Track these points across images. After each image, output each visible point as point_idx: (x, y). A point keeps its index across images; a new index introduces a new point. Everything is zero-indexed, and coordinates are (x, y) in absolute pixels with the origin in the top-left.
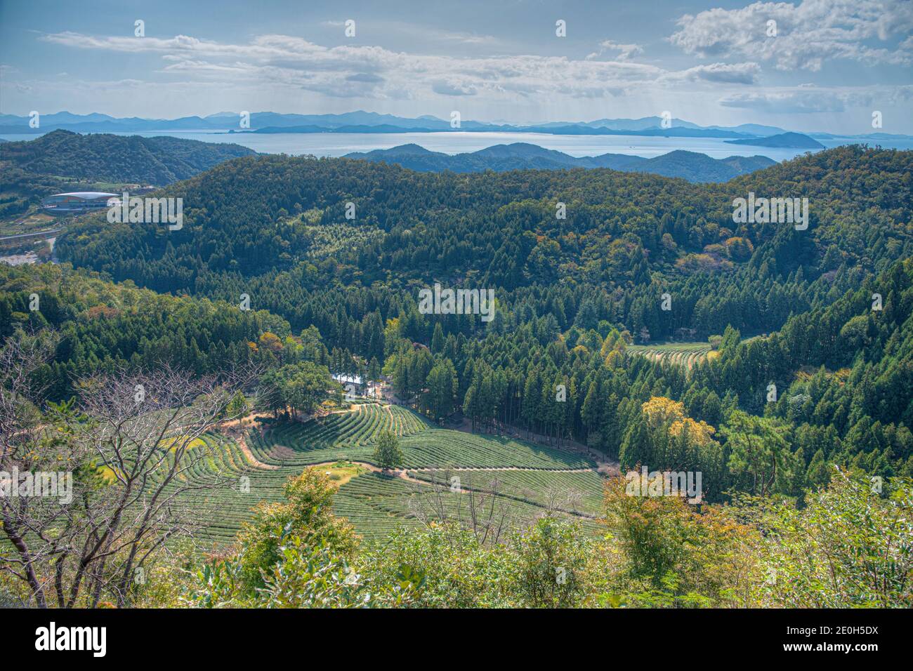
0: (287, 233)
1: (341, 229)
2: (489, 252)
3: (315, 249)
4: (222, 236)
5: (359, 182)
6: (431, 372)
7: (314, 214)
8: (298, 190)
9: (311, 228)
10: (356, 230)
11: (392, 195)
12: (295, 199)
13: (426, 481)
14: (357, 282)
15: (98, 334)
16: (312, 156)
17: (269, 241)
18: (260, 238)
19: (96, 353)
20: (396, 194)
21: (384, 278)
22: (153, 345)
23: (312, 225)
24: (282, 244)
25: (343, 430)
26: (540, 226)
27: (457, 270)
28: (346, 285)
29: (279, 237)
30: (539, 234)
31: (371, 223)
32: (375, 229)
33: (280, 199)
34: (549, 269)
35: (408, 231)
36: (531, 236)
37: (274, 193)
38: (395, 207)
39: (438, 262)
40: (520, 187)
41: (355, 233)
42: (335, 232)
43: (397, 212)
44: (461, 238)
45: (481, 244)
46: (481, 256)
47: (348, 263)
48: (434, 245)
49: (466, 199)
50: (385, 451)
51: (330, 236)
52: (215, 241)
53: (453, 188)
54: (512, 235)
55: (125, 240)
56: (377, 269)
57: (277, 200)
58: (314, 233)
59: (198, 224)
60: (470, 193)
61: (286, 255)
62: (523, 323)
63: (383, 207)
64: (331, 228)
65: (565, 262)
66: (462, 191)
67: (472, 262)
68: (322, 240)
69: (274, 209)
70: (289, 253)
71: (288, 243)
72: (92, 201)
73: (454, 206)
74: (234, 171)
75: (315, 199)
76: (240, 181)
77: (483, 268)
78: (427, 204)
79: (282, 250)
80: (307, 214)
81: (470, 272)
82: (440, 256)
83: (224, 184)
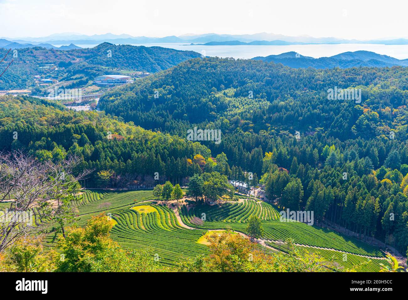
0: (215, 101)
1: (245, 100)
2: (331, 117)
3: (230, 111)
4: (181, 101)
5: (258, 73)
6: (287, 185)
7: (231, 91)
8: (223, 77)
9: (228, 99)
10: (253, 101)
11: (276, 82)
12: (221, 82)
13: (275, 248)
14: (251, 130)
15: (112, 148)
16: (232, 58)
17: (205, 104)
18: (200, 103)
19: (110, 158)
20: (278, 81)
21: (266, 129)
22: (138, 156)
23: (229, 97)
24: (212, 107)
25: (232, 212)
26: (366, 102)
27: (310, 127)
28: (245, 132)
29: (210, 103)
30: (365, 108)
31: (262, 97)
32: (265, 101)
33: (213, 82)
34: (371, 129)
35: (283, 103)
36: (359, 108)
37: (210, 79)
38: (277, 88)
39: (299, 121)
40: (356, 78)
41: (253, 102)
42: (241, 101)
43: (278, 91)
44: (314, 107)
45: (327, 112)
46: (326, 119)
47: (247, 119)
48: (297, 111)
49: (320, 85)
50: (253, 228)
51: (238, 104)
52: (177, 104)
53: (313, 78)
54: (347, 107)
55: (132, 101)
56: (263, 124)
57: (211, 83)
58: (230, 102)
59: (169, 94)
60: (323, 81)
62: (348, 161)
63: (270, 88)
64: (239, 99)
65: (381, 125)
66: (318, 79)
67: (320, 122)
68: (234, 106)
69: (209, 87)
70: (215, 112)
71: (215, 106)
72: (118, 80)
73: (312, 89)
74: (190, 66)
75: (232, 82)
76: (193, 72)
77: (326, 127)
78: (296, 87)
79: (212, 110)
80: (226, 91)
81: (318, 129)
82: (301, 118)
83: (184, 73)
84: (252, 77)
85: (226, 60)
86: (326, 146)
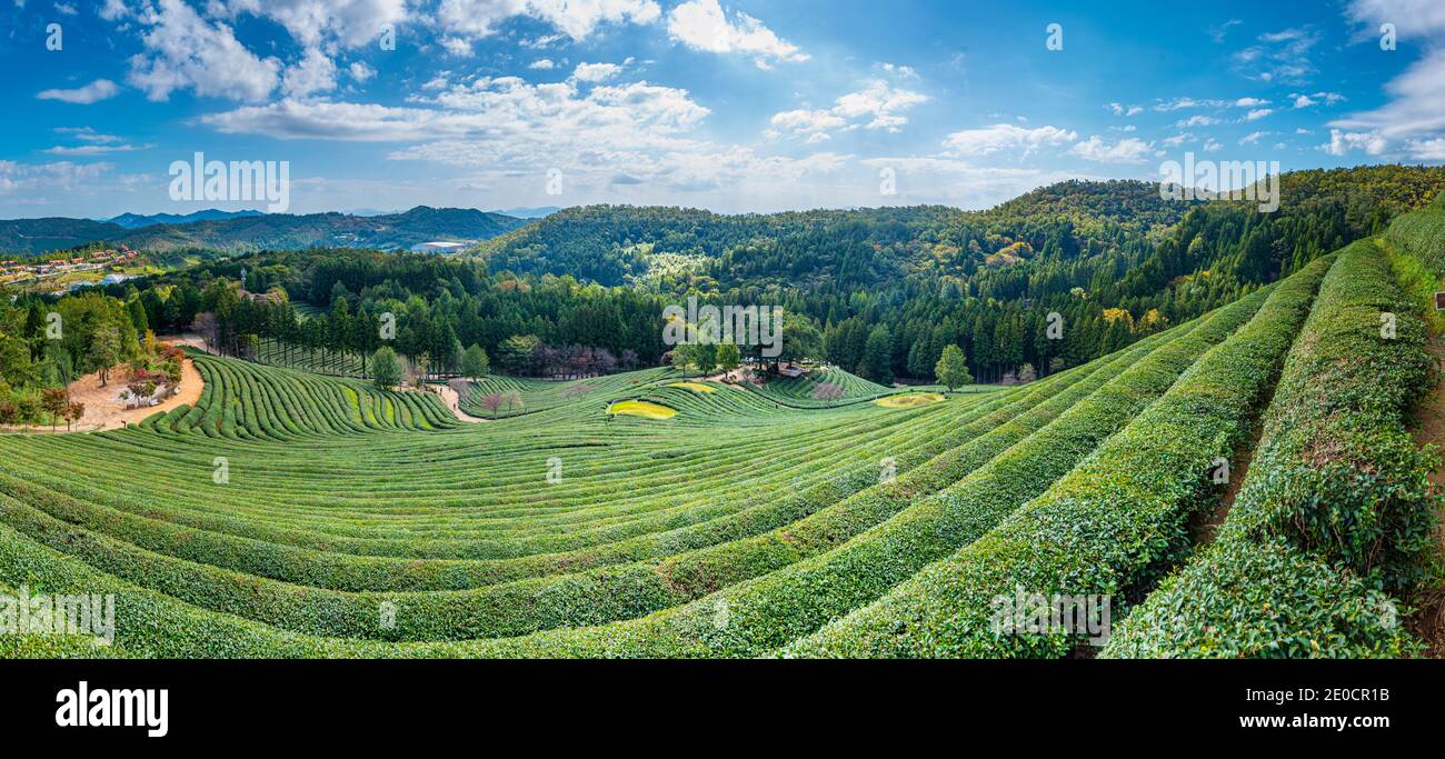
0: (628, 259)
1: (673, 257)
4: (570, 260)
5: (679, 222)
7: (645, 247)
8: (626, 229)
9: (646, 257)
11: (712, 231)
12: (624, 236)
16: (631, 205)
17: (613, 263)
18: (604, 261)
20: (714, 230)
23: (646, 254)
24: (625, 267)
27: (809, 275)
29: (621, 261)
31: (698, 252)
32: (704, 257)
33: (612, 235)
35: (752, 248)
36: (868, 245)
38: (718, 239)
39: (789, 269)
43: (720, 241)
44: (806, 250)
45: (825, 253)
46: (828, 264)
47: (701, 275)
48: (781, 257)
51: (664, 262)
54: (853, 244)
57: (609, 236)
58: (650, 260)
59: (540, 256)
61: (628, 276)
63: (706, 239)
64: (663, 256)
66: (774, 225)
67: (822, 268)
68: (658, 265)
69: (608, 242)
70: (631, 274)
71: (629, 266)
73: (773, 236)
74: (566, 217)
75: (642, 236)
76: (573, 224)
79: (625, 272)
80: (638, 246)
81: (822, 277)
82: (790, 265)
83: (560, 226)
84: (673, 226)
85: (622, 208)
86: (854, 294)
